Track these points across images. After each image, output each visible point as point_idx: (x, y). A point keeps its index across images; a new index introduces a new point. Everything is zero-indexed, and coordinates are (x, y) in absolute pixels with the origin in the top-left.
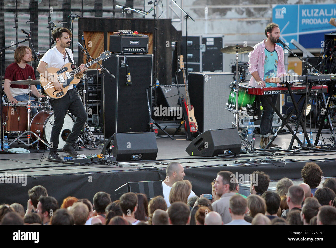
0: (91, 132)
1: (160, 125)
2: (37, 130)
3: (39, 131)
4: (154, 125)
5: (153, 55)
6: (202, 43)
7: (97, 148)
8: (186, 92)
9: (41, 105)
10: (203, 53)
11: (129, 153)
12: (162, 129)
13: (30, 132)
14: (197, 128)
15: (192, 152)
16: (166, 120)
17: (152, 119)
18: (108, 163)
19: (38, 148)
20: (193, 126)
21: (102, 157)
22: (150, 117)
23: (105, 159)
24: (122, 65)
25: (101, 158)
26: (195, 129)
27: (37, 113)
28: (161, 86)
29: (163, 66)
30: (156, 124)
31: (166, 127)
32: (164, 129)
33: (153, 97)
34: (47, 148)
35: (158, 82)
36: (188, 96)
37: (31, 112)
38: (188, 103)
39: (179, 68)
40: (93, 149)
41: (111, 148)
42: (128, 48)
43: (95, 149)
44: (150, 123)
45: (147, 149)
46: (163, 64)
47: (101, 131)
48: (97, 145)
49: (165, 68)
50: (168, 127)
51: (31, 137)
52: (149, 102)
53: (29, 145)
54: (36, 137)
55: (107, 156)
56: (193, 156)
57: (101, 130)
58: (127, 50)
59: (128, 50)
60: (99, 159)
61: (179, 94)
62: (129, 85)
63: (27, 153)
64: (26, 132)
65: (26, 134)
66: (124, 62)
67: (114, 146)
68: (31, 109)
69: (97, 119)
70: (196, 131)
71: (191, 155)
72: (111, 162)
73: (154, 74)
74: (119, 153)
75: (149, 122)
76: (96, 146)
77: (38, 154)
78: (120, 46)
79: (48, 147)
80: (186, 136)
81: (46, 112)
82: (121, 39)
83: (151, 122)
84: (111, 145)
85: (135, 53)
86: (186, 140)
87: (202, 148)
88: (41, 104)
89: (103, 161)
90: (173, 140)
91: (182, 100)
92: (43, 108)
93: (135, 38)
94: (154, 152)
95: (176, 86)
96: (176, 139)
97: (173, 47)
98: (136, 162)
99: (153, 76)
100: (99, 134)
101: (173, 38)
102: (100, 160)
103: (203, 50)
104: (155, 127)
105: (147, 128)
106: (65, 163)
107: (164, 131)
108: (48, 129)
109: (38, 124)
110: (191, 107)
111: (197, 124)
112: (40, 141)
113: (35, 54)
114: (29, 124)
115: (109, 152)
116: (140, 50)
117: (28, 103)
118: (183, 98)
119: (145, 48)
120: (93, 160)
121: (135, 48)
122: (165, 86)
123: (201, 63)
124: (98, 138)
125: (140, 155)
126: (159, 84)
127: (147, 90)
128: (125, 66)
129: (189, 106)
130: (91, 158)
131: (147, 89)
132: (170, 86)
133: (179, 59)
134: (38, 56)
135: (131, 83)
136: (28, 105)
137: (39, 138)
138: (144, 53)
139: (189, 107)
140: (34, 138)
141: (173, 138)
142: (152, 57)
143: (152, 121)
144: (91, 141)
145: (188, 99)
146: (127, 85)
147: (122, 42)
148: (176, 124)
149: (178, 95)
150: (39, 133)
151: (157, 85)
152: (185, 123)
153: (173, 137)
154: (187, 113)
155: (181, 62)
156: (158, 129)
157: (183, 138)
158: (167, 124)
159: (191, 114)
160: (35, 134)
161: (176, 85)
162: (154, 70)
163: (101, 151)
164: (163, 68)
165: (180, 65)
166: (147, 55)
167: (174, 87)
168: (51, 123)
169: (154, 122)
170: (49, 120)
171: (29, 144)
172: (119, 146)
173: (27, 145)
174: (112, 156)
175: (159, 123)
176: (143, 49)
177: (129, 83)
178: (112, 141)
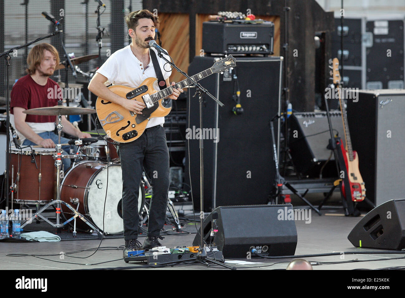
0: (171, 202)
1: (295, 186)
2: (72, 198)
3: (77, 200)
4: (284, 187)
5: (282, 58)
6: (367, 31)
7: (183, 232)
8: (344, 126)
9: (79, 153)
10: (367, 49)
11: (245, 243)
12: (300, 196)
13: (61, 201)
14: (364, 193)
15: (360, 241)
16: (306, 178)
17: (280, 177)
18: (208, 261)
19: (75, 232)
20: (358, 190)
21: (198, 251)
22: (278, 173)
23: (203, 255)
24: (225, 77)
25: (196, 253)
26: (360, 195)
27: (73, 167)
28: (296, 115)
29: (300, 78)
30: (288, 186)
31: (307, 190)
32: (303, 195)
33: (282, 135)
34: (91, 231)
35: (290, 106)
36: (348, 133)
37: (62, 166)
38: (348, 147)
39: (331, 82)
40: (175, 232)
41: (212, 234)
42: (236, 45)
43: (178, 233)
44: (278, 183)
45: (279, 235)
46: (300, 72)
47: (187, 198)
48: (182, 225)
49: (304, 81)
50: (311, 191)
51: (62, 211)
52: (274, 146)
53: (58, 227)
54: (71, 211)
55: (207, 249)
56: (362, 247)
57: (186, 196)
58: (235, 48)
59: (237, 49)
60: (192, 255)
61: (331, 130)
62: (239, 113)
63: (55, 241)
64: (54, 202)
65: (54, 206)
66: (229, 71)
67: (217, 231)
68: (62, 159)
69: (178, 175)
70: (363, 198)
71: (357, 246)
72: (214, 259)
73: (284, 93)
74: (226, 243)
75: (276, 182)
76: (180, 227)
77: (75, 243)
78: (222, 40)
79: (93, 230)
80: (344, 209)
81: (89, 165)
82: (224, 30)
83: (279, 181)
84: (212, 229)
85: (248, 55)
86: (343, 215)
87: (378, 234)
88: (80, 150)
89: (198, 258)
90: (320, 215)
91: (337, 142)
92: (83, 157)
93: (249, 27)
94: (291, 241)
95: (323, 115)
96: (326, 214)
97: (317, 41)
98: (259, 259)
99: (282, 95)
100: (183, 205)
101: (318, 26)
102: (195, 257)
103: (367, 43)
104: (286, 191)
105: (271, 192)
106: (129, 262)
107: (304, 199)
108: (93, 196)
109: (75, 188)
110: (353, 155)
111: (365, 186)
112: (78, 218)
113: (66, 57)
114: (59, 188)
115: (209, 241)
116: (258, 48)
117: (56, 149)
118: (339, 138)
119: (268, 46)
120: (181, 256)
121: (249, 45)
122: (304, 115)
123: (363, 68)
124: (181, 211)
125: (265, 248)
126: (293, 112)
127: (272, 124)
128: (230, 79)
129: (349, 152)
130: (179, 252)
131: (272, 120)
132: (314, 115)
133: (332, 65)
134: (72, 61)
135: (242, 110)
136: (56, 152)
137: (77, 214)
138: (265, 55)
139: (349, 154)
140: (67, 214)
141: (321, 212)
142: (279, 62)
143: (281, 180)
144: (170, 218)
145: (348, 139)
146: (234, 114)
147: (226, 35)
148: (325, 185)
149: (329, 132)
150: (77, 204)
151: (290, 113)
152: (343, 184)
153: (319, 209)
154: (346, 164)
155: (334, 71)
156: (291, 195)
157: (338, 211)
158: (308, 186)
159: (354, 166)
160: (69, 206)
161: (325, 113)
162: (284, 85)
163: (192, 238)
164: (300, 81)
165: (332, 77)
166: (272, 59)
167: (320, 116)
168: (98, 185)
169: (284, 181)
170: (95, 181)
171: (58, 225)
172: (226, 230)
173: (55, 225)
174: (215, 250)
175: (294, 183)
176: (264, 47)
177: (238, 110)
178: (214, 221)
